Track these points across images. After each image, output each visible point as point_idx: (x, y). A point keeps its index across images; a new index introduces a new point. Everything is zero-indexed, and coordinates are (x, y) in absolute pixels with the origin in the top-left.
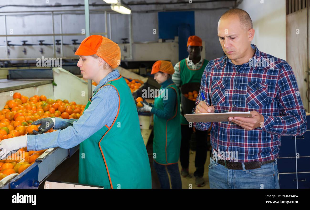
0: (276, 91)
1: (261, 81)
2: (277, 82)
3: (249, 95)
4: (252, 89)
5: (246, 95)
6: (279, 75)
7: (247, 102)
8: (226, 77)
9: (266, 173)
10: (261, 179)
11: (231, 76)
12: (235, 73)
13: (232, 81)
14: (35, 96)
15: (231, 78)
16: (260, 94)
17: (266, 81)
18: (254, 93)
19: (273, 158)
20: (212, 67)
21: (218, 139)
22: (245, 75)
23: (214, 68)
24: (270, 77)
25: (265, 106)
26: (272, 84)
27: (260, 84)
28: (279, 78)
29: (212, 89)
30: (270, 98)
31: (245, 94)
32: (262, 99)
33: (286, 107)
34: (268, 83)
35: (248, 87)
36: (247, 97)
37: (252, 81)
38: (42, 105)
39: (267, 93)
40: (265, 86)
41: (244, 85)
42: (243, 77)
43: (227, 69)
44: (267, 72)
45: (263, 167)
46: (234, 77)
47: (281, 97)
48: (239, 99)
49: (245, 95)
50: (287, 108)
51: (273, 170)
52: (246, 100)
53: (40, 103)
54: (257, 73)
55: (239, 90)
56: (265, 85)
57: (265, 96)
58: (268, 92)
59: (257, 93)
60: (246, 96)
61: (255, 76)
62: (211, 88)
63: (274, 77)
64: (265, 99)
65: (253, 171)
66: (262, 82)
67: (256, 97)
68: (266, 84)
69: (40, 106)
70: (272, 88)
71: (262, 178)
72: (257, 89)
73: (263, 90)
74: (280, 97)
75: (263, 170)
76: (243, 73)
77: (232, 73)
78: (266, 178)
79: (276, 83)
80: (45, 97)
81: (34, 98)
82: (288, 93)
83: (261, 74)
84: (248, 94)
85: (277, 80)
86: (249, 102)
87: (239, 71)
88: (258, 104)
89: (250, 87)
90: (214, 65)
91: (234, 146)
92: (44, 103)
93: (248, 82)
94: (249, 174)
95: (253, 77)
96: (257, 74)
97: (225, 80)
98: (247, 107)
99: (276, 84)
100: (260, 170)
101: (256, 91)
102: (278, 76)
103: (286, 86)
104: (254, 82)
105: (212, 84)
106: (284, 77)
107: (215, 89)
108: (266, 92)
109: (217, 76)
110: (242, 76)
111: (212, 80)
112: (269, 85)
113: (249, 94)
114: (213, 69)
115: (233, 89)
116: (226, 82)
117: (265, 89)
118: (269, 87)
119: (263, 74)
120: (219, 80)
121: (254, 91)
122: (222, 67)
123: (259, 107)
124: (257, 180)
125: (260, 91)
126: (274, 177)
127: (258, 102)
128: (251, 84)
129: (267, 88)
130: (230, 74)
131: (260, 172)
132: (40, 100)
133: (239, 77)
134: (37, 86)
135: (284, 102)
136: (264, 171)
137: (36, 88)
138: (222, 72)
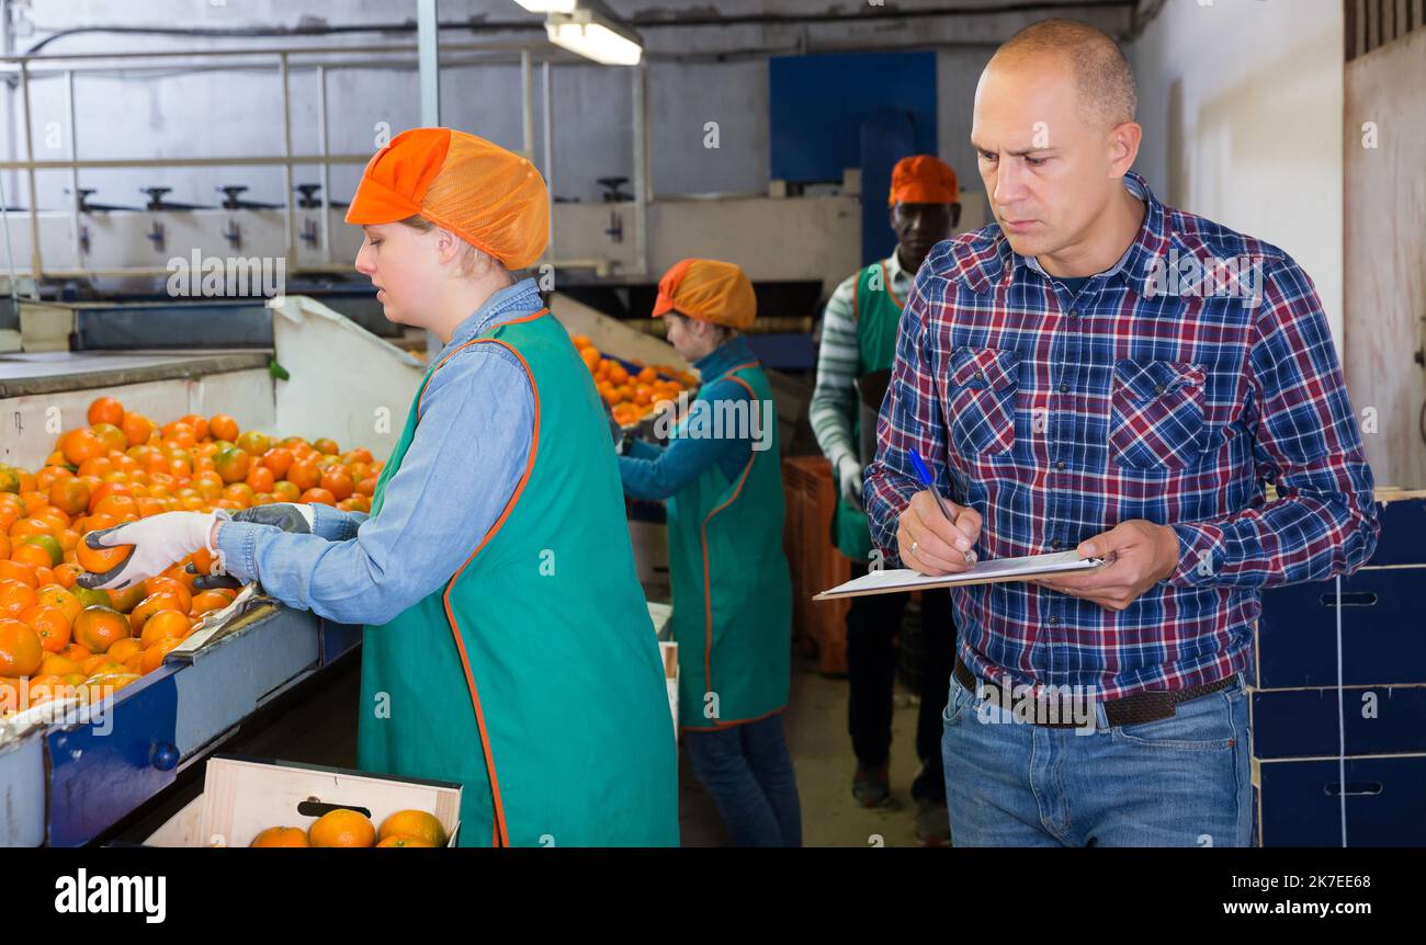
0: (1241, 393)
1: (1175, 352)
2: (1248, 357)
3: (1122, 421)
4: (1133, 391)
5: (1109, 417)
6: (1253, 323)
7: (1113, 452)
8: (1014, 335)
9: (1198, 734)
10: (1172, 760)
11: (1040, 332)
12: (1054, 314)
13: (1042, 355)
14: (188, 420)
15: (1038, 340)
16: (1171, 414)
17: (1198, 354)
18: (1144, 408)
19: (1226, 671)
20: (950, 281)
21: (987, 606)
22: (1101, 326)
23: (957, 288)
24: (1212, 334)
25: (1195, 464)
26: (1226, 364)
27: (1170, 366)
28: (1254, 337)
29: (952, 386)
30: (1216, 428)
31: (1103, 416)
32: (1179, 435)
33: (1286, 457)
34: (1208, 362)
35: (1118, 385)
36: (1112, 428)
37: (1133, 357)
38: (214, 458)
39: (1201, 410)
40: (1193, 375)
41: (1097, 374)
42: (1092, 335)
43: (1018, 292)
44: (1200, 312)
45: (1182, 709)
46: (1054, 333)
47: (1265, 420)
48: (1079, 438)
49: (1105, 421)
50: (1290, 463)
51: (1228, 721)
52: (1110, 443)
53: (210, 447)
54: (1155, 316)
55: (1075, 393)
56: (1194, 369)
57: (1192, 424)
58: (1207, 404)
59: (1157, 412)
60: (1109, 426)
61: (1146, 328)
62: (947, 381)
63: (1231, 335)
64: (1192, 437)
65: (1143, 729)
66: (1178, 359)
67: (1152, 428)
68: (1199, 366)
69: (205, 460)
70: (1223, 383)
71: (1179, 756)
72: (1156, 394)
73: (1186, 395)
74: (1260, 417)
75: (1186, 722)
76: (1093, 317)
77: (1040, 313)
78: (1197, 754)
79: (1243, 358)
80: (231, 424)
81: (181, 426)
82: (1293, 398)
83: (1175, 321)
84: (1117, 415)
85: (1246, 345)
86: (1122, 453)
87: (1075, 309)
88: (1161, 461)
89: (1126, 385)
90: (958, 271)
91: (1059, 645)
92: (226, 447)
93: (1115, 358)
94: (1125, 742)
95: (1137, 338)
96: (1157, 319)
97: (1010, 347)
98: (1113, 472)
99: (1241, 366)
100: (1172, 724)
101: (1155, 399)
102: (1248, 327)
103: (1283, 369)
104: (1144, 359)
105: (953, 361)
106: (1275, 332)
107: (964, 388)
108: (1196, 405)
109: (972, 328)
110: (1086, 330)
111: (952, 345)
112: (1211, 369)
113: (1121, 415)
114: (952, 289)
115: (1047, 388)
116: (1014, 358)
117: (1191, 390)
118: (1209, 380)
119: (1182, 321)
120: (983, 346)
121: (1144, 403)
122: (994, 280)
123: (1169, 472)
124: (1159, 765)
125: (1172, 402)
126: (1234, 753)
127: (1162, 450)
128: (1132, 370)
129: (1201, 385)
130: (1031, 322)
131: (1171, 733)
132: (211, 434)
133: (1074, 334)
134: (196, 377)
135: (1278, 438)
136: (1189, 726)
137: (195, 383)
138: (994, 310)
